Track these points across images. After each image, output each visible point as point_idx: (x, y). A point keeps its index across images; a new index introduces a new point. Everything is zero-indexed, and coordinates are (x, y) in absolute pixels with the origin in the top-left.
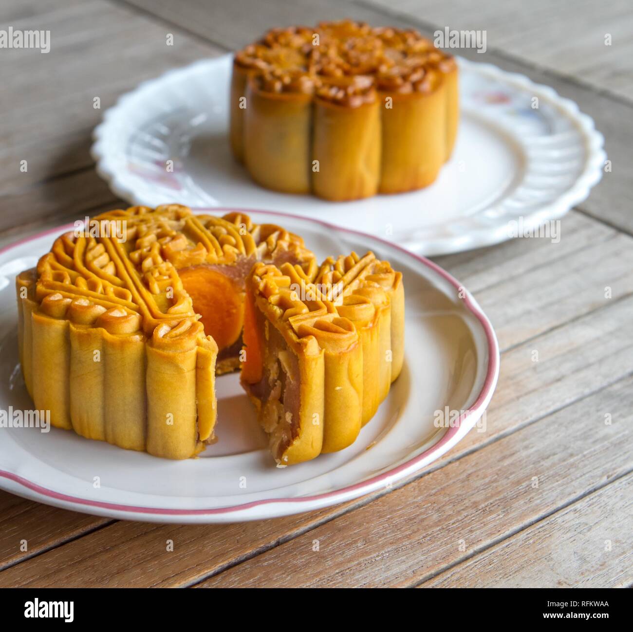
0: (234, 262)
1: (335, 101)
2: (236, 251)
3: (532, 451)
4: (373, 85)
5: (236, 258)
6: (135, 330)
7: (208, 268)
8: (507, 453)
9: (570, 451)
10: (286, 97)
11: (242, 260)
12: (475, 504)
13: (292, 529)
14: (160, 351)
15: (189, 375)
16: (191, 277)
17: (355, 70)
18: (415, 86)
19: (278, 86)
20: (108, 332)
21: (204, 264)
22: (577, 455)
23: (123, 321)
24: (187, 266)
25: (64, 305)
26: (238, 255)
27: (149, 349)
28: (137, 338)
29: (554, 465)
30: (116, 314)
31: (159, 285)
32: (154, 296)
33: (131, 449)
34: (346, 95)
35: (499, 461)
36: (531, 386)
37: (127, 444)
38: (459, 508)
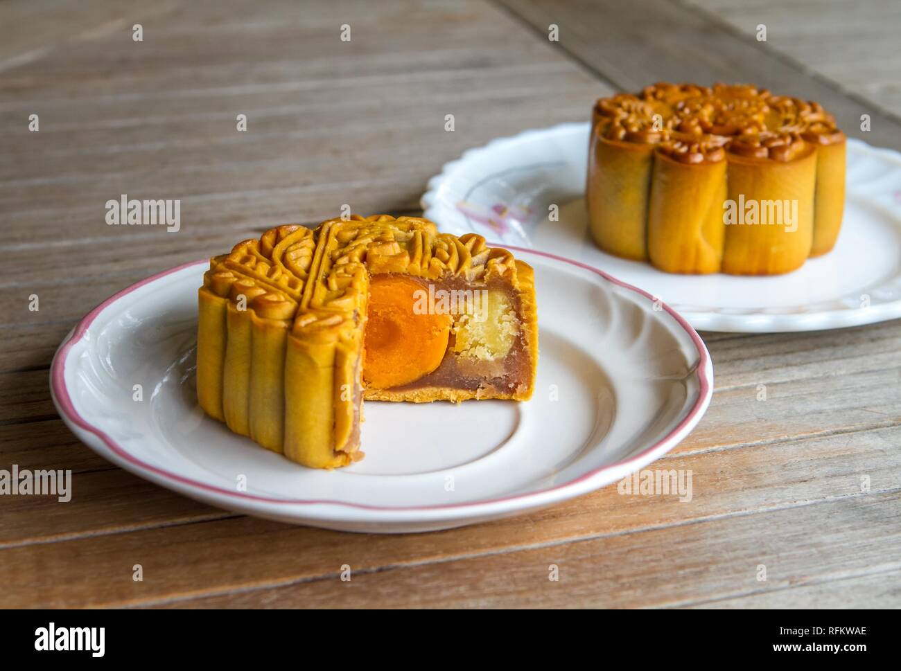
0: (439, 277)
1: (674, 156)
2: (443, 265)
3: (721, 541)
4: (724, 146)
5: (442, 274)
6: (286, 317)
7: (409, 279)
8: (691, 537)
9: (764, 550)
10: (625, 145)
11: (450, 277)
12: (618, 577)
13: (400, 560)
14: (297, 340)
15: (325, 373)
16: (389, 285)
17: (717, 129)
18: (773, 153)
19: (622, 133)
20: (257, 314)
21: (404, 274)
22: (771, 554)
23: (274, 305)
24: (385, 272)
25: (229, 284)
26: (445, 271)
27: (291, 338)
28: (283, 324)
29: (736, 558)
30: (273, 298)
31: (337, 282)
32: (329, 292)
33: (269, 449)
34: (689, 151)
35: (675, 543)
36: (767, 481)
37: (265, 442)
38: (598, 576)
